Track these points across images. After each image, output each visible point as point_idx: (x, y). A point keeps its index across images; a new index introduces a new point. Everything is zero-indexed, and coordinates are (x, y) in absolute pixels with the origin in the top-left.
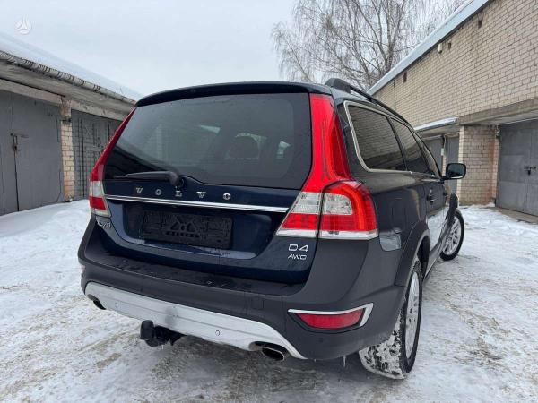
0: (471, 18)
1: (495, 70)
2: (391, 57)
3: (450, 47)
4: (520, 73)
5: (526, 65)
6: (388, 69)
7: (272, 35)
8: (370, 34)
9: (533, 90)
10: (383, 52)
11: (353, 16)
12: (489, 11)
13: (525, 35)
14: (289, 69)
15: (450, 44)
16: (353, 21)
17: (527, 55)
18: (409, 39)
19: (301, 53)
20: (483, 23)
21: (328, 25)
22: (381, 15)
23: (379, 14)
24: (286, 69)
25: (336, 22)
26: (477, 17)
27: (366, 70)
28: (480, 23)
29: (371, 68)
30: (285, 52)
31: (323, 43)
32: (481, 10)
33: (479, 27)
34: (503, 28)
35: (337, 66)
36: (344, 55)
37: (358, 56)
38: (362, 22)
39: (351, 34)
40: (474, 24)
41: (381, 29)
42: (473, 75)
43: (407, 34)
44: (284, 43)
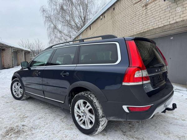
0: (111, 7)
1: (120, 25)
2: (85, 21)
3: (104, 17)
4: (128, 26)
5: (130, 24)
6: (84, 25)
7: (40, 10)
8: (77, 13)
9: (133, 32)
10: (82, 20)
11: (71, 6)
12: (117, 5)
13: (129, 13)
14: (48, 23)
15: (104, 16)
16: (71, 7)
17: (130, 20)
18: (90, 16)
19: (52, 18)
20: (115, 9)
21: (62, 8)
22: (81, 7)
23: (80, 6)
24: (47, 23)
25: (65, 7)
26: (113, 7)
27: (77, 25)
28: (114, 9)
29: (78, 25)
30: (46, 17)
31: (60, 15)
32: (114, 4)
33: (114, 10)
34: (122, 11)
35: (66, 23)
36: (68, 19)
37: (74, 20)
38: (74, 8)
39: (71, 12)
40: (112, 9)
41: (81, 11)
42: (113, 27)
43: (90, 14)
44: (45, 14)
